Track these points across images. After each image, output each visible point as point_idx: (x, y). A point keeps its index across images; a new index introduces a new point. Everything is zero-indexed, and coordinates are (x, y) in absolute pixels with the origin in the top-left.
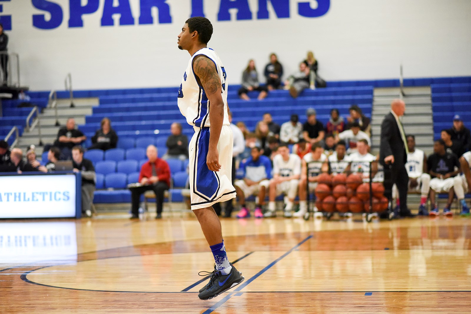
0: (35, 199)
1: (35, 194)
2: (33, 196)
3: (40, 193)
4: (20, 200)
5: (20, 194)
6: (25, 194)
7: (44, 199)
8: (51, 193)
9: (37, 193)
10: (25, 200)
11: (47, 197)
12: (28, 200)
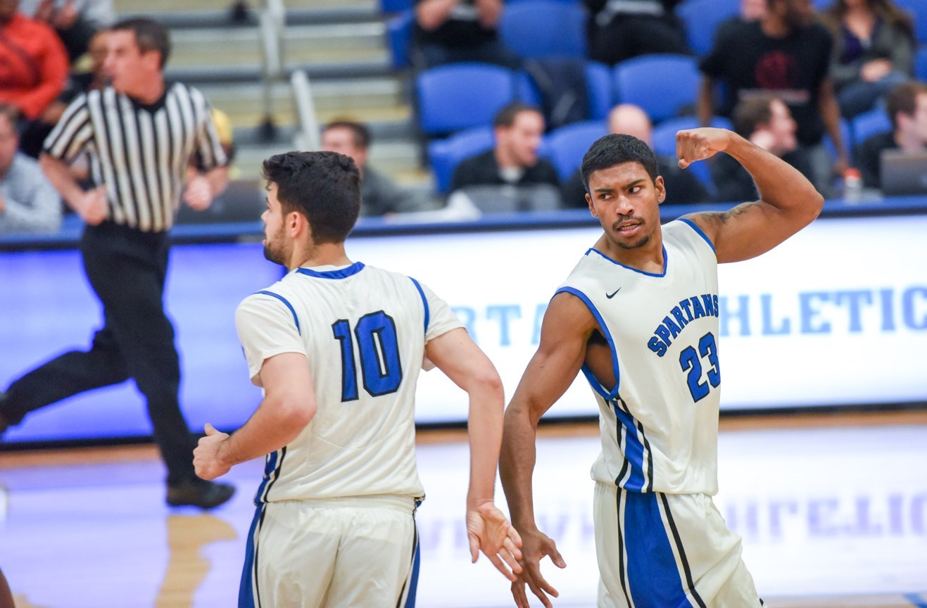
0: (816, 322)
1: (815, 304)
2: (807, 313)
3: (839, 297)
4: (745, 331)
5: (744, 301)
6: (766, 300)
7: (855, 326)
8: (887, 295)
9: (824, 297)
10: (768, 330)
11: (871, 315)
12: (786, 328)
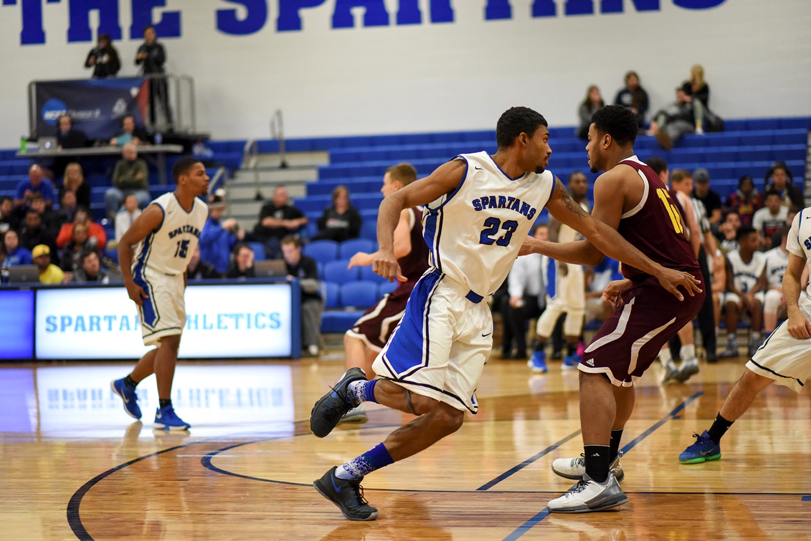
0: (222, 325)
1: (223, 318)
2: (219, 321)
3: (231, 316)
4: (197, 327)
5: (197, 316)
6: (205, 317)
7: (237, 326)
8: (249, 316)
9: (226, 315)
10: (205, 327)
11: (243, 322)
12: (211, 327)
